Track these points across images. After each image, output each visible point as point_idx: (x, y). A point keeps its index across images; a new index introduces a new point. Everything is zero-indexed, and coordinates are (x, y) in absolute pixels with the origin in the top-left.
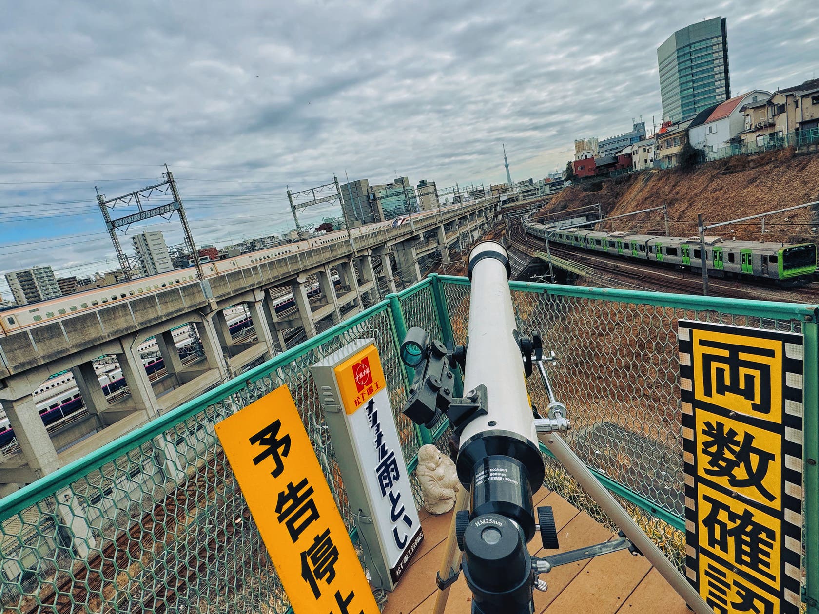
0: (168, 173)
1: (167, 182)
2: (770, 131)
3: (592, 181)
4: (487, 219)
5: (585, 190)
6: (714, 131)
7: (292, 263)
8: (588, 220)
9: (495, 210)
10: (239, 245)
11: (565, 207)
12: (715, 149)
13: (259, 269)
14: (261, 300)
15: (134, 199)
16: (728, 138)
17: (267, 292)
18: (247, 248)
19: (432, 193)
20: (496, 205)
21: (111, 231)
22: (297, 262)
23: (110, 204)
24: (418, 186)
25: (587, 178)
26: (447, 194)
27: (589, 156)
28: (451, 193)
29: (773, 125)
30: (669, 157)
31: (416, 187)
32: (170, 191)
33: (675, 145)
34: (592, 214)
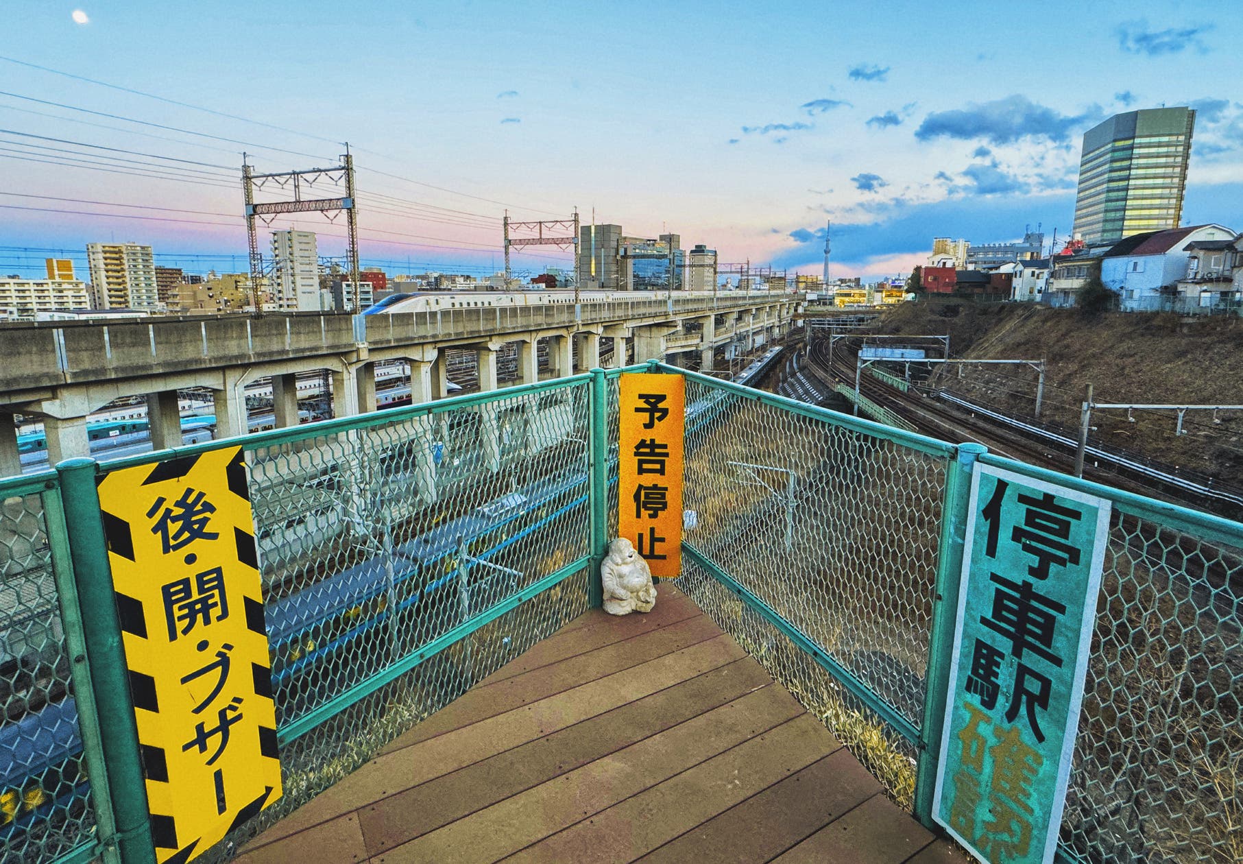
0: (347, 156)
1: (343, 168)
2: (1223, 287)
3: (945, 302)
4: (780, 321)
5: (932, 311)
6: (1139, 269)
7: (486, 319)
8: (927, 357)
9: (796, 310)
10: (418, 277)
11: (897, 330)
12: (1136, 295)
13: (439, 317)
14: (430, 362)
15: (291, 181)
16: (1159, 283)
17: (441, 352)
18: (429, 284)
19: (710, 266)
20: (798, 304)
21: (250, 217)
22: (494, 319)
23: (258, 181)
24: (692, 252)
25: (939, 294)
26: (731, 272)
27: (949, 265)
28: (737, 272)
29: (1229, 280)
30: (1066, 292)
31: (688, 253)
32: (343, 182)
33: (1078, 277)
34: (934, 349)
